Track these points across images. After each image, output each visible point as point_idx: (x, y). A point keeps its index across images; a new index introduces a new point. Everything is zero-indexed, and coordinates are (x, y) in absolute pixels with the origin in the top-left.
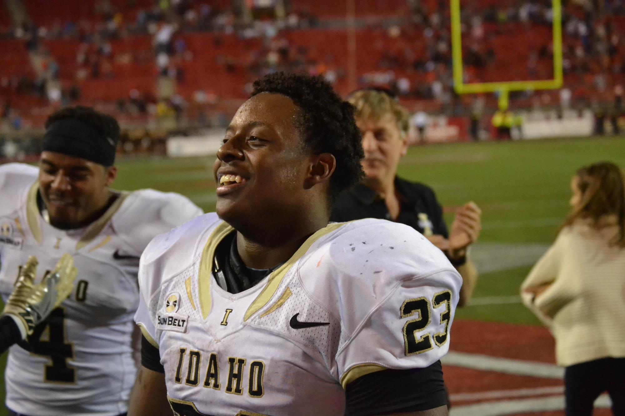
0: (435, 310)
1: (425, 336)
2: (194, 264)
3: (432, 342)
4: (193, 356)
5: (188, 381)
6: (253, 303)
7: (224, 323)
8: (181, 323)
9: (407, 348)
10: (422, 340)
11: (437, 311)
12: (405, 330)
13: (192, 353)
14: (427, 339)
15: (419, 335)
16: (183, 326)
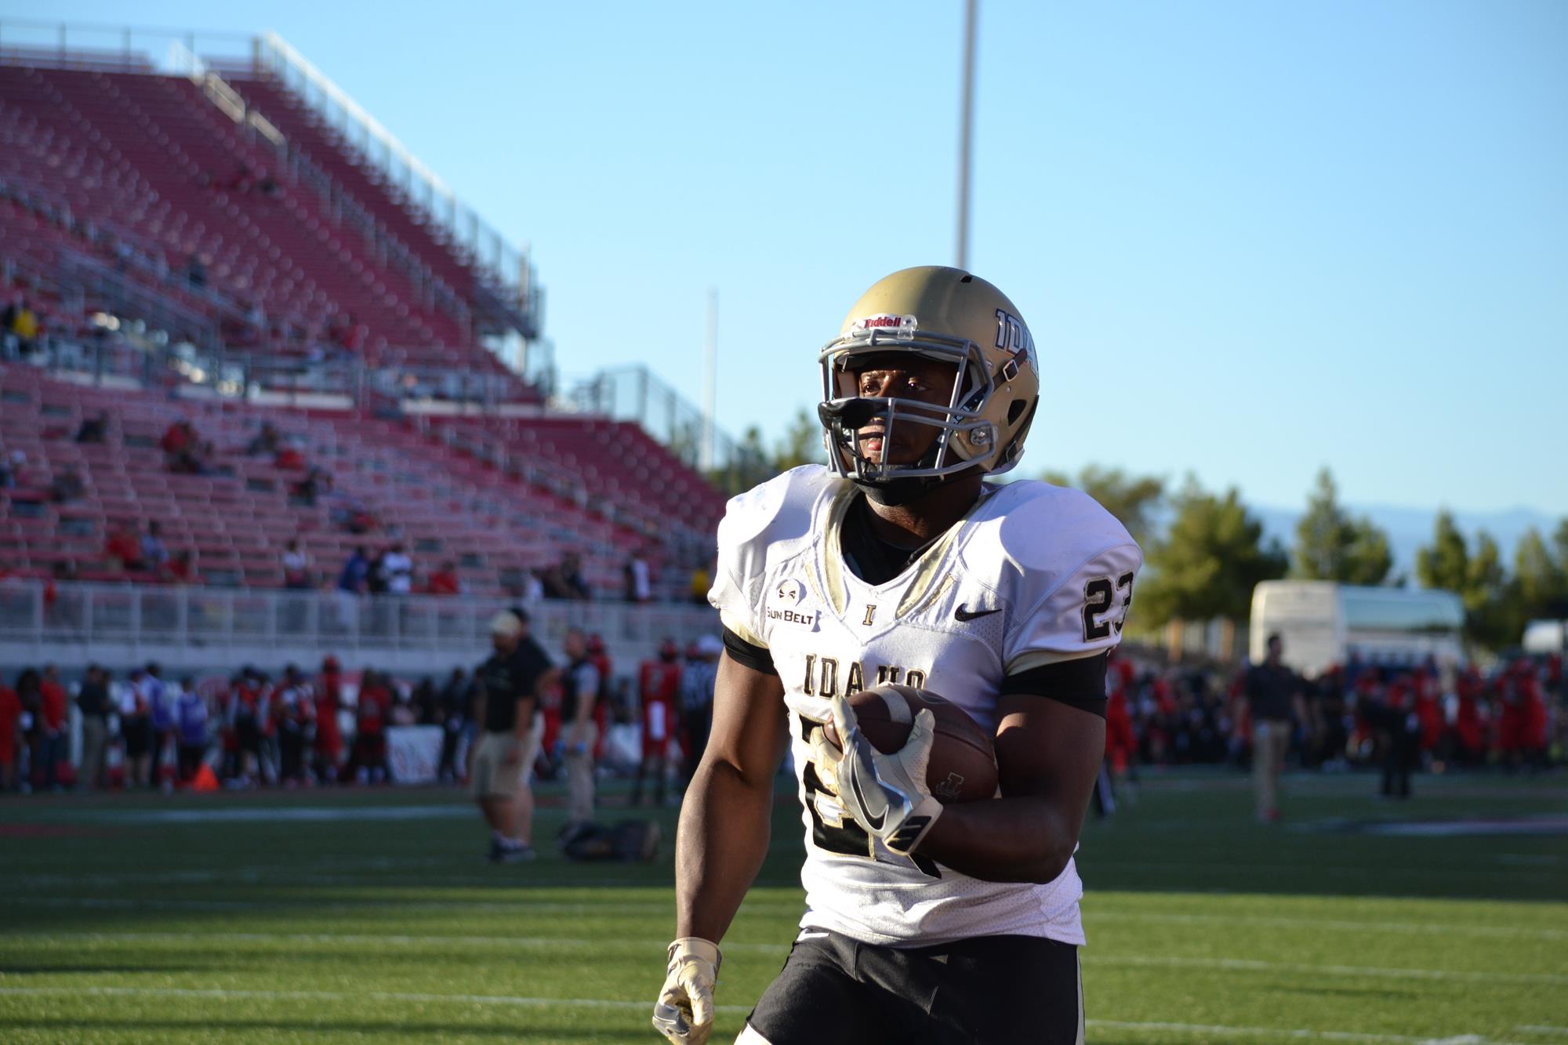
0: (1118, 593)
1: (1105, 622)
2: (815, 545)
3: (1112, 628)
4: (827, 664)
5: (822, 694)
6: (907, 595)
7: (868, 622)
8: (806, 620)
9: (1086, 635)
10: (1101, 625)
11: (1120, 593)
12: (1084, 611)
13: (824, 661)
14: (1106, 625)
15: (1098, 620)
16: (809, 623)
